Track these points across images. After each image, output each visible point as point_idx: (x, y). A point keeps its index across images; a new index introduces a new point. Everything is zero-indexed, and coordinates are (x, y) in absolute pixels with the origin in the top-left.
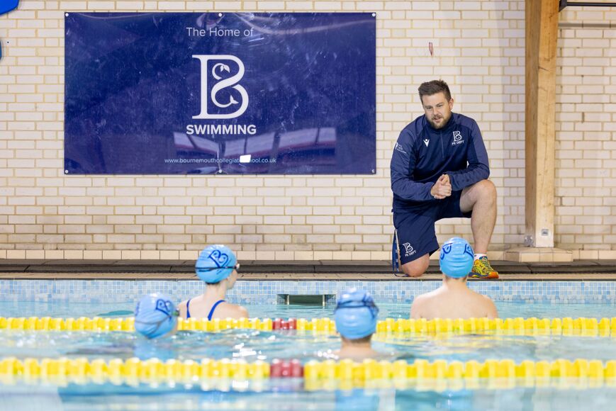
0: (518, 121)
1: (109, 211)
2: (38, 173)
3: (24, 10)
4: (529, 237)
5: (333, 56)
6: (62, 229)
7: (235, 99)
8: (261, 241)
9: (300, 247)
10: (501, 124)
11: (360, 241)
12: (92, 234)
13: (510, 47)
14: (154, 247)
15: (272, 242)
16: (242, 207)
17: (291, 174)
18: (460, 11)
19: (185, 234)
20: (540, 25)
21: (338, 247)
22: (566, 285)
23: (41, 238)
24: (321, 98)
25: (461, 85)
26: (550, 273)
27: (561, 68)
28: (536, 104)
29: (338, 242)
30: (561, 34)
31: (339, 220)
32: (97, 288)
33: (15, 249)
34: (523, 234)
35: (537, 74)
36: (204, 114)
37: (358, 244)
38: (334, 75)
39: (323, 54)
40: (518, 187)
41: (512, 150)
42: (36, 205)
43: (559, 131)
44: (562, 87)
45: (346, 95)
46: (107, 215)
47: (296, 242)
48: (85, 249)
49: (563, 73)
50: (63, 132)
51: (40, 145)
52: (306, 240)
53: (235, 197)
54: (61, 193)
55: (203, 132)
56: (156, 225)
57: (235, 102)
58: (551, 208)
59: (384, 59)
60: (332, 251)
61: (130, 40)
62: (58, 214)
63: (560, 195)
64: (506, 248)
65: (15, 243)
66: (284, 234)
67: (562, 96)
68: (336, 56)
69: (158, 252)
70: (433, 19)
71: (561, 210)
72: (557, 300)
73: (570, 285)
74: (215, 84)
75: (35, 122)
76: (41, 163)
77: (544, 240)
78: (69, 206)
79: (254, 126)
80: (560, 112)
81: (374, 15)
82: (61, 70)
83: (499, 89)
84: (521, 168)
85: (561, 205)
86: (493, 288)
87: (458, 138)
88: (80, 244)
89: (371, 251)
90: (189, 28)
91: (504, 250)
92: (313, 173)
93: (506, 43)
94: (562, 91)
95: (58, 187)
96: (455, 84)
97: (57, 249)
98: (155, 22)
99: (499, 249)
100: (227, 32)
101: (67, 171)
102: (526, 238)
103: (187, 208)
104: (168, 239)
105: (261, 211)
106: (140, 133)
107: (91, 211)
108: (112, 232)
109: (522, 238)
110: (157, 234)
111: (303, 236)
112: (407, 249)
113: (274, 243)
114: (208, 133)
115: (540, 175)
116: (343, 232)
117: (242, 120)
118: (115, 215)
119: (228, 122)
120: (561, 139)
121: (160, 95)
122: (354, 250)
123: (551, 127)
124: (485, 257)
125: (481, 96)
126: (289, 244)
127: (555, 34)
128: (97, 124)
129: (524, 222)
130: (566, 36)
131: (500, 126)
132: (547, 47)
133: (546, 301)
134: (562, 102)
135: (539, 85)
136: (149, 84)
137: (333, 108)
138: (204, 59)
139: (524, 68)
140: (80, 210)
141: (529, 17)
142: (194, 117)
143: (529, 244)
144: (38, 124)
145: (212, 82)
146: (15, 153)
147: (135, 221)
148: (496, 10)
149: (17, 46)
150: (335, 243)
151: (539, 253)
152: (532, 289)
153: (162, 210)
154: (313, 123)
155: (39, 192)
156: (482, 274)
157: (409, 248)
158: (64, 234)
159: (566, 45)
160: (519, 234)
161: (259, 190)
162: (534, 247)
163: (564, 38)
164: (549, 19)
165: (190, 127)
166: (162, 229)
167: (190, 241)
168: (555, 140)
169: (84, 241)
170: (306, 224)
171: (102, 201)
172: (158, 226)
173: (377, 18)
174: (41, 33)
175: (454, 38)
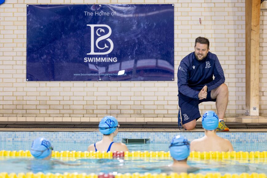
0: (242, 55)
1: (48, 98)
2: (14, 81)
3: (8, 4)
4: (247, 111)
5: (154, 24)
6: (25, 107)
7: (107, 45)
8: (119, 113)
9: (138, 116)
10: (234, 57)
11: (167, 113)
12: (39, 109)
13: (238, 20)
14: (69, 115)
15: (125, 113)
16: (110, 96)
17: (134, 81)
18: (214, 3)
19: (83, 109)
20: (252, 9)
21: (156, 116)
22: (261, 134)
23: (15, 112)
24: (148, 45)
25: (215, 38)
26: (256, 128)
27: (263, 30)
28: (250, 47)
29: (156, 113)
30: (263, 14)
31: (156, 103)
32: (36, 135)
33: (3, 116)
34: (245, 109)
35: (251, 33)
36: (92, 53)
37: (165, 114)
38: (154, 34)
39: (149, 24)
40: (242, 87)
41: (240, 69)
42: (13, 96)
43: (261, 60)
44: (263, 39)
45: (160, 43)
46: (46, 101)
47: (136, 113)
48: (36, 117)
49: (264, 32)
50: (26, 61)
51: (15, 67)
52: (141, 112)
53: (107, 92)
54: (25, 90)
55: (92, 61)
56: (70, 105)
57: (107, 47)
58: (258, 97)
59: (178, 26)
60: (153, 117)
61: (57, 18)
62: (23, 100)
63: (263, 91)
64: (237, 116)
65: (3, 114)
66: (131, 109)
67: (263, 43)
68: (155, 24)
69: (71, 118)
70: (201, 7)
71: (263, 98)
72: (258, 142)
73: (264, 134)
74: (98, 38)
75: (13, 56)
76: (15, 76)
77: (254, 113)
78: (28, 96)
79: (116, 58)
80: (262, 51)
81: (173, 5)
82: (25, 32)
83: (233, 40)
84: (243, 78)
85: (263, 95)
86: (226, 136)
87: (208, 65)
88: (34, 114)
89: (172, 117)
90: (86, 12)
91: (236, 117)
92: (144, 80)
93: (236, 18)
94: (263, 41)
95: (23, 87)
96: (212, 38)
97: (23, 116)
98: (69, 9)
99: (233, 117)
100: (103, 13)
101: (27, 80)
102: (246, 111)
103: (84, 97)
104: (75, 112)
105: (119, 98)
106: (62, 62)
107: (39, 98)
108: (49, 108)
109: (244, 111)
110: (70, 109)
111: (139, 110)
112: (185, 117)
113: (126, 114)
114: (94, 61)
115: (252, 81)
116: (158, 109)
117: (110, 55)
118: (50, 100)
119: (104, 56)
120: (263, 64)
121: (71, 43)
122: (164, 117)
123: (258, 58)
124: (223, 121)
125: (224, 43)
126: (133, 114)
127: (259, 14)
128: (42, 57)
129: (245, 104)
130: (265, 15)
131: (233, 58)
132: (255, 20)
133: (252, 142)
134: (263, 46)
135: (252, 38)
136: (66, 38)
137: (154, 49)
138: (92, 26)
139: (245, 30)
140: (34, 98)
141: (247, 6)
142: (88, 54)
143: (247, 114)
144: (14, 57)
145: (96, 37)
146: (3, 71)
147: (60, 103)
148: (231, 3)
149: (4, 21)
150: (154, 114)
151: (252, 118)
152: (245, 136)
153: (72, 98)
154: (144, 57)
155: (14, 89)
156: (221, 129)
157: (186, 117)
158: (26, 109)
159: (265, 19)
160: (243, 109)
161: (119, 88)
162: (250, 116)
163: (264, 16)
164: (256, 7)
165: (86, 59)
166: (72, 107)
167: (86, 113)
168: (260, 64)
169: (36, 113)
170: (141, 105)
171: (44, 94)
172: (71, 106)
173: (174, 7)
174: (16, 15)
175: (211, 16)
